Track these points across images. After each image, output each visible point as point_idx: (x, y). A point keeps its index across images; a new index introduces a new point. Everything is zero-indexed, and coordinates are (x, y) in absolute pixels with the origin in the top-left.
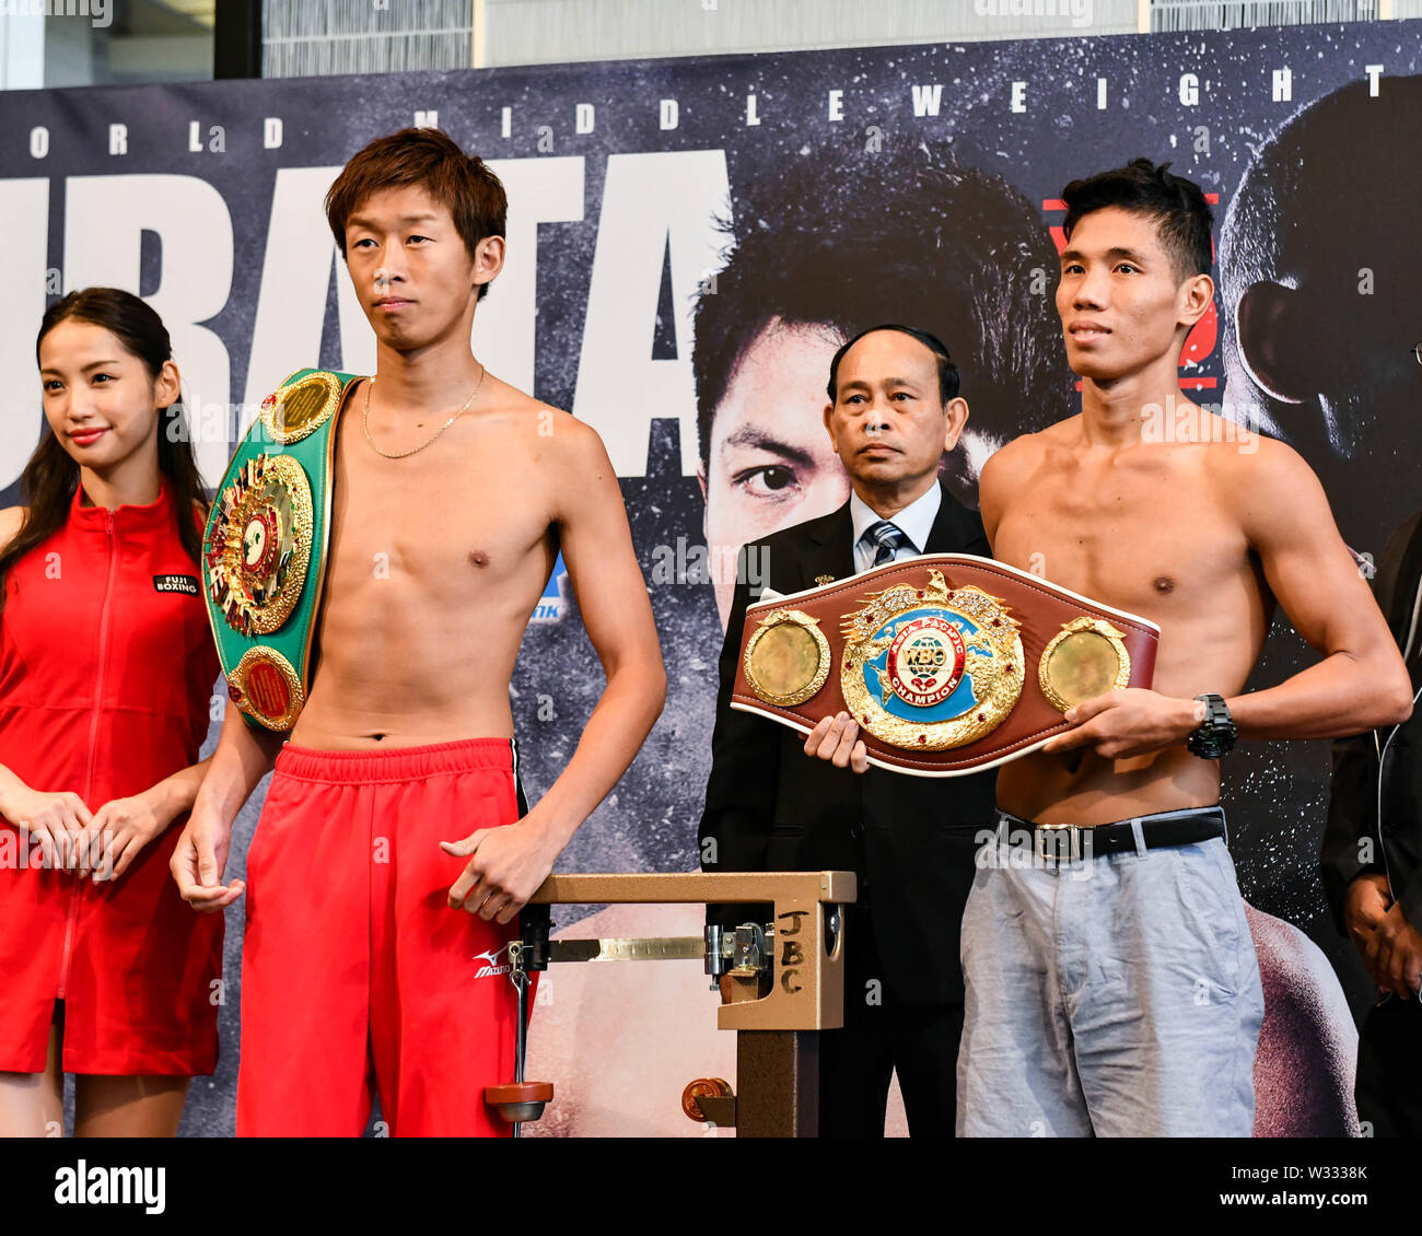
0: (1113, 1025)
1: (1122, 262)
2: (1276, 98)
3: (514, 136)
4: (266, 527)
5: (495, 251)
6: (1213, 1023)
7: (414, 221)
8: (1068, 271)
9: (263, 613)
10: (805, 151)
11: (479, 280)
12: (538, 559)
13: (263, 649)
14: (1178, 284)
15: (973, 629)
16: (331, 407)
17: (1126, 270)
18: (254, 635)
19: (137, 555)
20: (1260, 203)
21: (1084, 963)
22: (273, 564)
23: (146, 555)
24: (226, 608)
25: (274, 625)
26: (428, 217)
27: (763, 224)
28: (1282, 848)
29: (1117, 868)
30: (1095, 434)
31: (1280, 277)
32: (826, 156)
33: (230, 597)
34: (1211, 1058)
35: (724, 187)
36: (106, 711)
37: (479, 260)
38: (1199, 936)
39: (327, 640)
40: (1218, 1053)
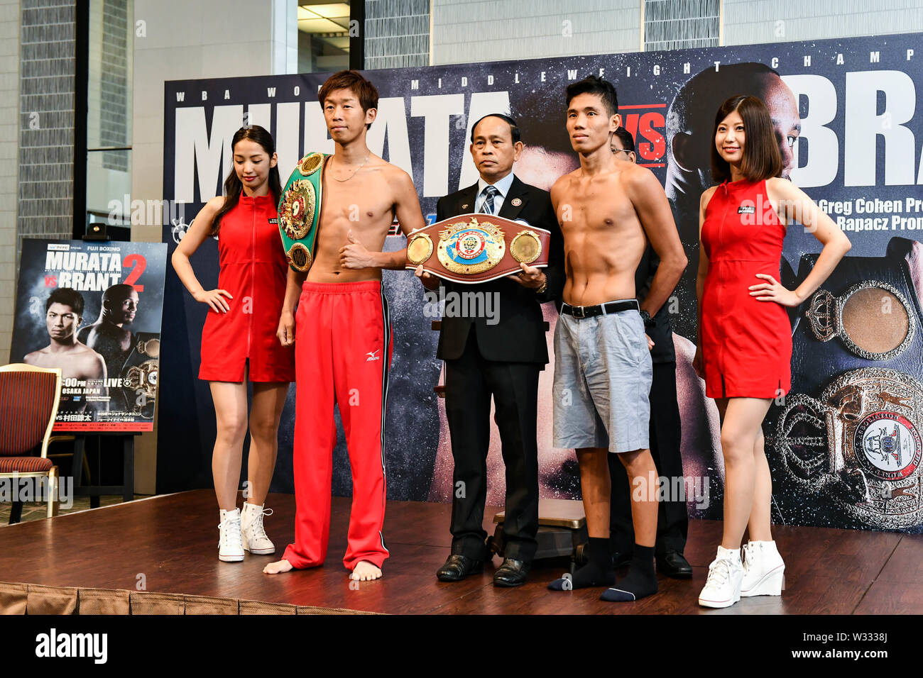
0: (597, 374)
1: (590, 111)
2: (685, 72)
3: (442, 87)
4: (300, 203)
5: (373, 113)
6: (630, 373)
7: (346, 100)
8: (570, 117)
9: (299, 232)
10: (534, 91)
11: (368, 122)
12: (389, 215)
13: (299, 244)
14: (609, 118)
15: (487, 235)
16: (321, 164)
17: (591, 115)
18: (296, 239)
19: (262, 212)
20: (679, 107)
21: (587, 353)
22: (303, 216)
23: (264, 213)
24: (286, 231)
25: (303, 235)
26: (351, 100)
27: (520, 115)
28: (685, 315)
29: (597, 320)
30: (586, 173)
31: (686, 131)
32: (540, 93)
33: (287, 227)
34: (629, 386)
35: (508, 103)
36: (256, 263)
37: (368, 116)
38: (624, 344)
39: (321, 242)
40: (632, 384)
